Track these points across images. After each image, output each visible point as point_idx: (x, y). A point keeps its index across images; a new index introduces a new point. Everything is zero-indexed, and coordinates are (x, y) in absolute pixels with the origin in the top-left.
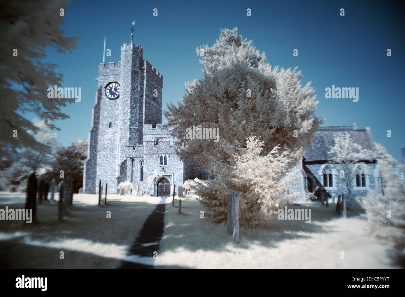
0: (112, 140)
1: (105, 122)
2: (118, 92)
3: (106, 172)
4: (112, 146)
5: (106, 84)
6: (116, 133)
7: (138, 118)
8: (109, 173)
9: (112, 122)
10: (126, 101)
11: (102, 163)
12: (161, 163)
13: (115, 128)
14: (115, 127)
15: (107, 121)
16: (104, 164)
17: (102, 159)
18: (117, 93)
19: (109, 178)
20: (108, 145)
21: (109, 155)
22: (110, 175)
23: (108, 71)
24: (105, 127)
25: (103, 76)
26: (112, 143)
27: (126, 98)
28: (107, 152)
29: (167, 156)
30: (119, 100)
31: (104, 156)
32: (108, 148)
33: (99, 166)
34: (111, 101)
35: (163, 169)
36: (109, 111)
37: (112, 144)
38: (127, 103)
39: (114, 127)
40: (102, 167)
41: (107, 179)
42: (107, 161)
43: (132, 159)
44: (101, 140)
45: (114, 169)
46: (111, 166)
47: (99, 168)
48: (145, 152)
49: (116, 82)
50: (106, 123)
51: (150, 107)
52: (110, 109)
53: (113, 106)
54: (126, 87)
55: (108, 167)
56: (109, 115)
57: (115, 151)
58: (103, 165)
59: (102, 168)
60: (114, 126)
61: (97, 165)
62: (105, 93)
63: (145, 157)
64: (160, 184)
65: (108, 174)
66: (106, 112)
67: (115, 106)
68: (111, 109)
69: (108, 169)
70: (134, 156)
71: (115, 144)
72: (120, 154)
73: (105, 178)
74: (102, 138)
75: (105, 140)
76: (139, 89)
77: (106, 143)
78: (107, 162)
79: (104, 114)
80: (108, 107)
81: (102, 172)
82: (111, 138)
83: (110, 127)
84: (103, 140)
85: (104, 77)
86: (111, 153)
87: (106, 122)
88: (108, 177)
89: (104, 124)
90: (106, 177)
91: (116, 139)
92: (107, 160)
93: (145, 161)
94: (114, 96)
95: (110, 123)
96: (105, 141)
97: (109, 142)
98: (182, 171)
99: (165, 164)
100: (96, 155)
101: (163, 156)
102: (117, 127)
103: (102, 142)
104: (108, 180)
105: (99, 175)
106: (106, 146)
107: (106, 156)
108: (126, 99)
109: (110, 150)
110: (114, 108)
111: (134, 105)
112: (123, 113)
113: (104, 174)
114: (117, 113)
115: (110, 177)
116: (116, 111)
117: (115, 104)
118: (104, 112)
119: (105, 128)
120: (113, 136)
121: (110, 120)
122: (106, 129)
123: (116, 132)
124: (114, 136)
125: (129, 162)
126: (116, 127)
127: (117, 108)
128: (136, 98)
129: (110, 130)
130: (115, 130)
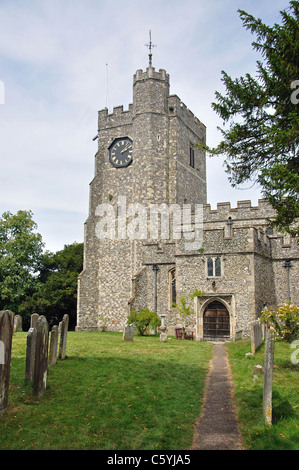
2: (131, 154)
3: (114, 291)
4: (122, 246)
5: (110, 142)
7: (165, 196)
8: (119, 293)
10: (144, 166)
11: (107, 276)
12: (210, 273)
17: (107, 270)
18: (129, 157)
20: (116, 245)
21: (118, 263)
22: (121, 297)
23: (112, 120)
25: (106, 129)
26: (123, 241)
27: (143, 162)
28: (115, 257)
29: (221, 258)
30: (131, 168)
32: (116, 251)
34: (119, 170)
35: (214, 284)
36: (116, 187)
37: (122, 244)
38: (145, 169)
40: (107, 283)
42: (115, 273)
43: (156, 267)
45: (126, 286)
46: (122, 282)
47: (103, 284)
48: (178, 253)
49: (126, 138)
51: (186, 177)
52: (118, 184)
53: (122, 179)
54: (142, 144)
55: (117, 284)
56: (117, 194)
57: (127, 255)
58: (108, 280)
61: (99, 281)
62: (108, 157)
63: (178, 261)
64: (208, 313)
65: (117, 295)
66: (111, 190)
67: (125, 178)
68: (120, 183)
69: (117, 286)
70: (160, 261)
71: (127, 243)
72: (136, 260)
73: (112, 302)
76: (165, 146)
77: (113, 242)
78: (115, 275)
79: (109, 192)
80: (114, 181)
81: (107, 292)
85: (106, 132)
86: (122, 258)
88: (117, 300)
90: (114, 300)
92: (115, 270)
93: (178, 269)
94: (124, 162)
98: (252, 288)
99: (218, 273)
100: (97, 263)
101: (214, 259)
103: (106, 240)
104: (117, 306)
105: (102, 298)
106: (113, 247)
107: (112, 264)
109: (119, 253)
110: (124, 182)
111: (158, 174)
112: (139, 188)
113: (111, 295)
114: (129, 191)
115: (120, 300)
116: (128, 187)
117: (125, 175)
118: (107, 190)
125: (150, 273)
127: (128, 181)
128: (160, 161)
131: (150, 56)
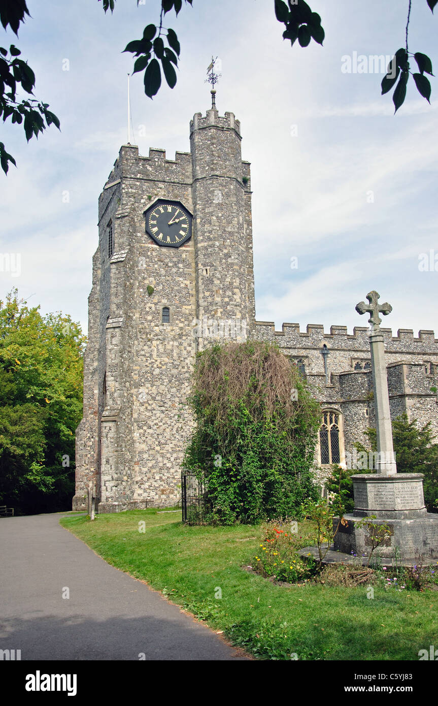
0: (175, 355)
1: (149, 305)
2: (185, 230)
3: (163, 441)
4: (175, 371)
5: (145, 201)
6: (184, 338)
8: (171, 445)
9: (171, 308)
10: (228, 256)
11: (150, 417)
13: (181, 325)
14: (180, 320)
15: (156, 304)
16: (157, 421)
17: (149, 408)
18: (182, 233)
19: (172, 459)
20: (164, 367)
21: (169, 396)
22: (174, 451)
23: (149, 168)
24: (150, 318)
25: (137, 179)
26: (175, 363)
27: (226, 248)
28: (163, 387)
30: (187, 251)
31: (154, 399)
32: (164, 377)
33: (140, 428)
34: (164, 250)
36: (159, 275)
37: (175, 367)
38: (229, 260)
39: (177, 322)
40: (150, 428)
41: (166, 461)
42: (163, 412)
44: (143, 353)
45: (184, 434)
46: (176, 427)
47: (141, 431)
49: (177, 203)
50: (153, 309)
52: (163, 272)
53: (170, 264)
54: (224, 221)
55: (168, 430)
56: (161, 287)
57: (183, 386)
58: (152, 424)
59: (148, 431)
60: (177, 319)
61: (135, 424)
62: (144, 225)
65: (168, 447)
66: (152, 279)
67: (175, 265)
68: (166, 271)
69: (168, 434)
71: (183, 367)
73: (160, 459)
74: (146, 348)
75: (155, 354)
77: (158, 363)
78: (163, 415)
79: (146, 282)
80: (156, 266)
81: (150, 443)
82: (172, 351)
83: (164, 321)
84: (148, 355)
85: (138, 184)
86: (174, 390)
87: (153, 306)
88: (169, 455)
89: (147, 309)
90: (163, 456)
91: (185, 352)
92: (163, 409)
94: (173, 239)
95: (166, 309)
96: (155, 356)
97: (166, 360)
102: (186, 323)
103: (144, 359)
104: (169, 465)
105: (139, 452)
106: (157, 371)
107: (158, 398)
108: (225, 251)
109: (170, 381)
110: (174, 270)
112: (222, 286)
113: (158, 448)
114: (182, 285)
115: (175, 455)
116: (181, 279)
117: (175, 259)
118: (144, 279)
119: (151, 321)
120: (176, 344)
121: (164, 301)
122: (153, 324)
123: (186, 335)
124: (181, 344)
126: (182, 322)
127: (181, 270)
129: (167, 328)
130: (181, 329)
131: (213, 93)
